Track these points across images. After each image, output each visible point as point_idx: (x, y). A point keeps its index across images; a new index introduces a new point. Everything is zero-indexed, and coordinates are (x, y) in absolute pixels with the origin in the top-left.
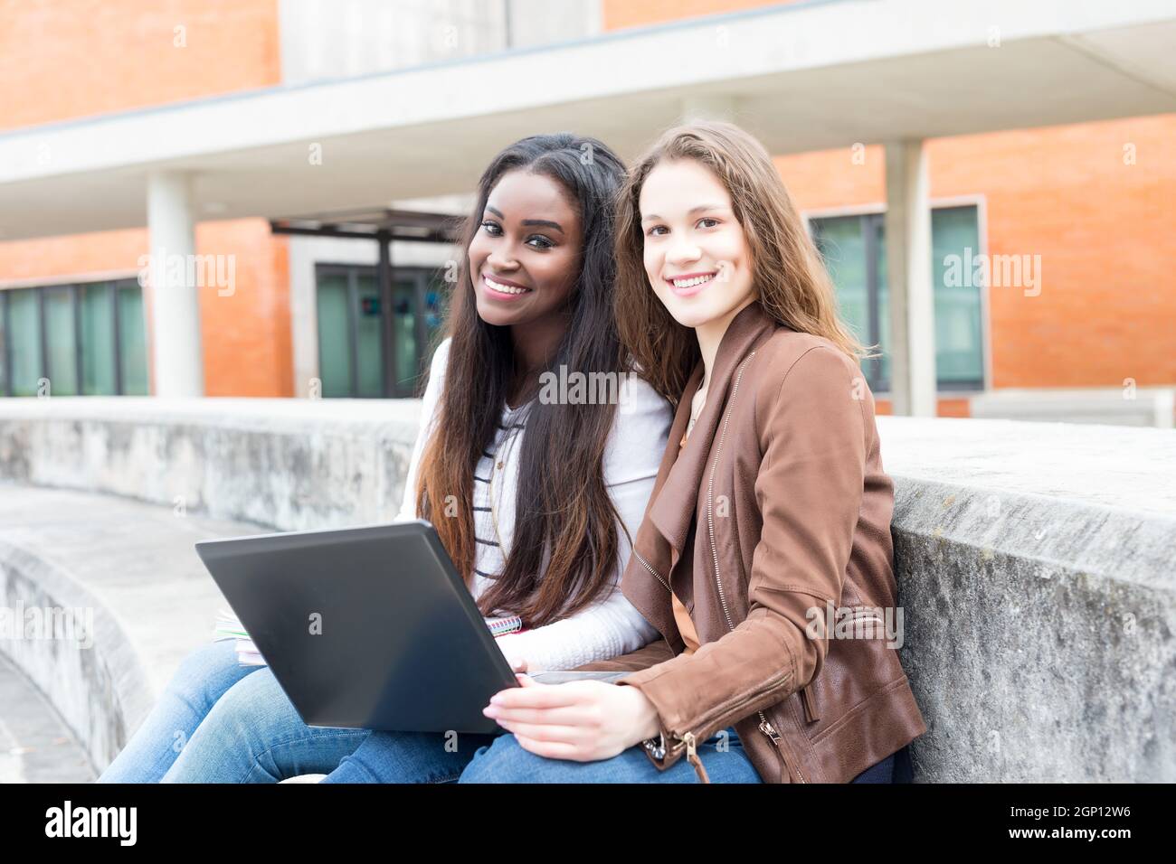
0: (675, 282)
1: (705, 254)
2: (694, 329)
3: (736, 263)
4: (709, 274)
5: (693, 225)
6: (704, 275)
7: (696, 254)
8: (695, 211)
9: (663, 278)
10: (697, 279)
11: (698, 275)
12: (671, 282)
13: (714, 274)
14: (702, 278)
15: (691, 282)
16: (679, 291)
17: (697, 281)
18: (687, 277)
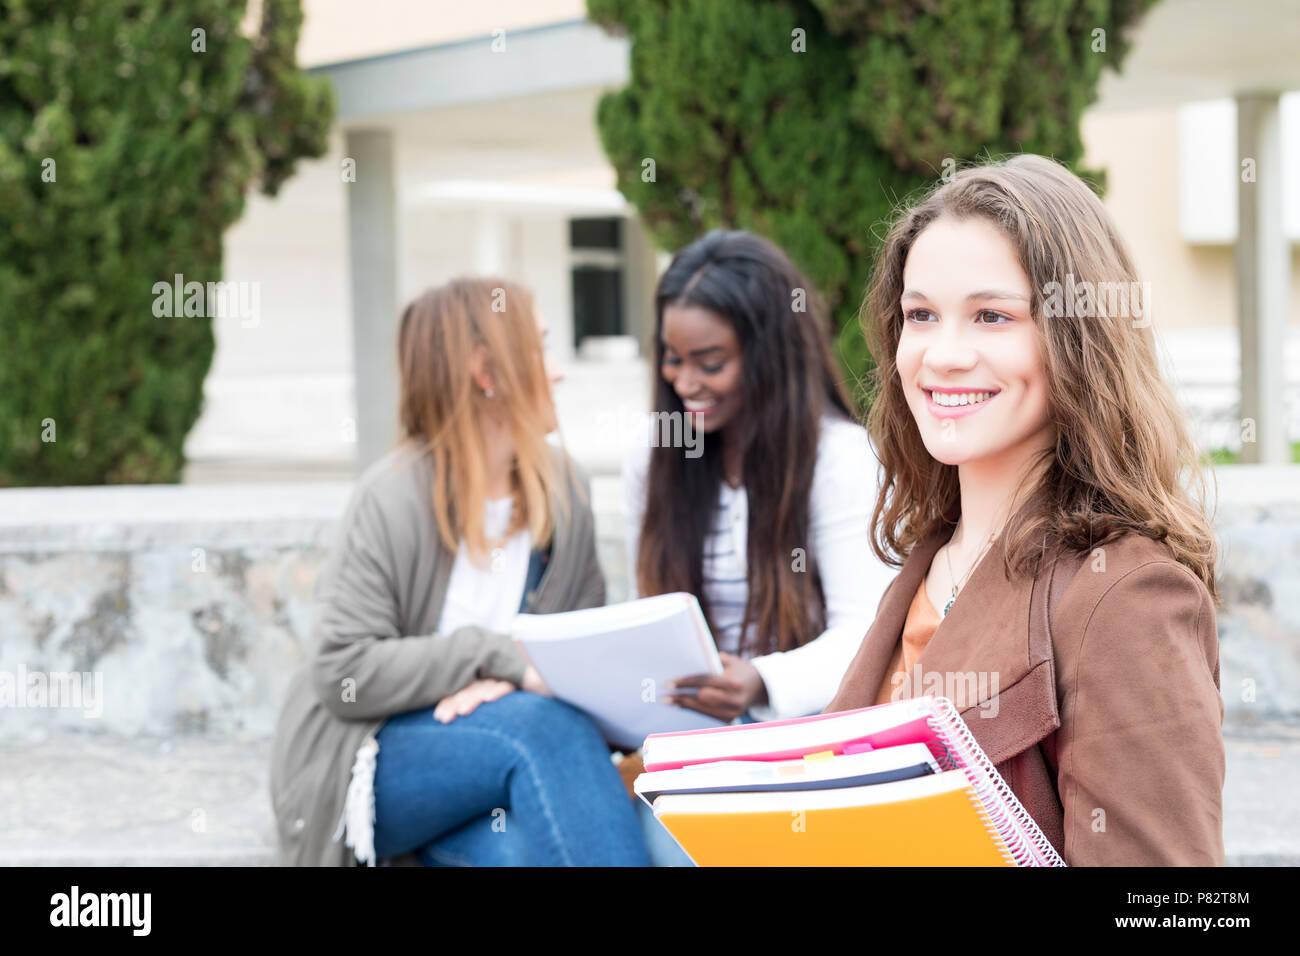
0: (933, 394)
1: (981, 361)
2: (956, 468)
3: (1026, 383)
4: (984, 392)
5: (972, 316)
6: (977, 392)
7: (966, 360)
8: (976, 297)
9: (919, 386)
10: (964, 396)
11: (967, 392)
12: (929, 392)
13: (992, 393)
14: (972, 396)
15: (954, 399)
16: (935, 409)
17: (963, 399)
18: (950, 392)
